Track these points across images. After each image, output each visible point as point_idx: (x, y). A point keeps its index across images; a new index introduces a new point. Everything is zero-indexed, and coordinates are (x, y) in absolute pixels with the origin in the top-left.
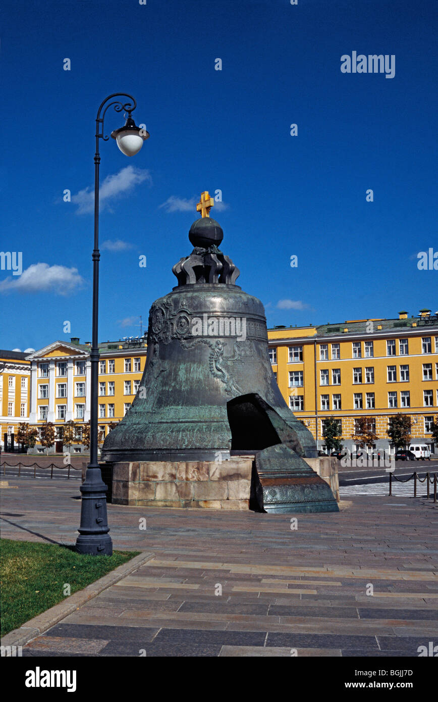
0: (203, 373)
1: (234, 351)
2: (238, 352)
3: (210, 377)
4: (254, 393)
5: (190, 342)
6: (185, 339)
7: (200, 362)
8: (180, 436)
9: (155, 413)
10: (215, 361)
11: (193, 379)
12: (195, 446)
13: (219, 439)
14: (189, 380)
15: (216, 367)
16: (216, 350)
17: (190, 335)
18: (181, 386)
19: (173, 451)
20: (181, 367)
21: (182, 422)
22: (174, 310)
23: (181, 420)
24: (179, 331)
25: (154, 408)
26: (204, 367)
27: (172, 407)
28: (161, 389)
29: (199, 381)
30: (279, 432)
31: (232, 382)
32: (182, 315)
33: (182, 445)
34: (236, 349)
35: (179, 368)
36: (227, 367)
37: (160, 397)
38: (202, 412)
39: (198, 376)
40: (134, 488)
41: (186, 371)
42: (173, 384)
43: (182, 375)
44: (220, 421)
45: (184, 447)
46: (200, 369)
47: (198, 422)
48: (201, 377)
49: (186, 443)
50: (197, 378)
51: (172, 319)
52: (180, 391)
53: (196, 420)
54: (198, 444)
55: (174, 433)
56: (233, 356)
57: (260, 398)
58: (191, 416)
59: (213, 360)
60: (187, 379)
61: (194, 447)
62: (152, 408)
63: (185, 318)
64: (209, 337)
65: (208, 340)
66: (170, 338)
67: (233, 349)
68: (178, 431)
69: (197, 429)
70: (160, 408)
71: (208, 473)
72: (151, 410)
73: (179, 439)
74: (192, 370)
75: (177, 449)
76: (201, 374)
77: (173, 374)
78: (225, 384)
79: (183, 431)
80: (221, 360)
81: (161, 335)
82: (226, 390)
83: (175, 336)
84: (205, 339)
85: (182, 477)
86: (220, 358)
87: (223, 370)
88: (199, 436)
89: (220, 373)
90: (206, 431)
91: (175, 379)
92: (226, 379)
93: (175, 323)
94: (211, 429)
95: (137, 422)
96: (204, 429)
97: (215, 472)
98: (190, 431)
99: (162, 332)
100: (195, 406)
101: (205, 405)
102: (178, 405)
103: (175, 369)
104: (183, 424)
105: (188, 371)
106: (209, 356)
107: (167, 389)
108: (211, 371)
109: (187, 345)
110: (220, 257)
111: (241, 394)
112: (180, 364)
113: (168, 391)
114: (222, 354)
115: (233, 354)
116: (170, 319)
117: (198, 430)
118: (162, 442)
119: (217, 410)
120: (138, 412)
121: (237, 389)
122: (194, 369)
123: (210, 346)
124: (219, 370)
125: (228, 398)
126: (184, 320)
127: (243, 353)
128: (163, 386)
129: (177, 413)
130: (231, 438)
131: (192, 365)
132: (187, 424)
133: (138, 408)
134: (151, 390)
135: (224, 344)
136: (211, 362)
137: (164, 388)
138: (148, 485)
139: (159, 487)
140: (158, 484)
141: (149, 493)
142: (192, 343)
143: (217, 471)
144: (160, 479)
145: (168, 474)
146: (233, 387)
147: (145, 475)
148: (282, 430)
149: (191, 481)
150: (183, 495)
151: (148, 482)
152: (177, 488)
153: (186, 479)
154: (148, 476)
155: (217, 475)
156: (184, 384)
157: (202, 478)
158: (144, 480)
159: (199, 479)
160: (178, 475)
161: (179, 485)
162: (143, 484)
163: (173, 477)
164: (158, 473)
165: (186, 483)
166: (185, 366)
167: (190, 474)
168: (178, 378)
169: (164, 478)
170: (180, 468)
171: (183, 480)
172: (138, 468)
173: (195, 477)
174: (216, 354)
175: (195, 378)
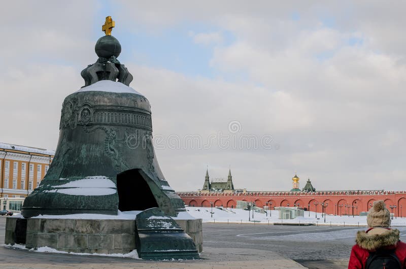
1: (125, 136)
3: (105, 155)
4: (139, 168)
5: (90, 128)
6: (87, 126)
7: (97, 144)
8: (79, 199)
10: (110, 143)
13: (109, 202)
14: (89, 156)
15: (110, 148)
16: (111, 135)
17: (91, 123)
18: (82, 161)
19: (73, 210)
22: (80, 104)
24: (83, 120)
26: (101, 148)
27: (75, 177)
28: (67, 163)
29: (96, 158)
30: (156, 198)
31: (121, 159)
32: (86, 107)
33: (80, 206)
34: (126, 134)
35: (82, 147)
36: (118, 148)
37: (66, 169)
39: (96, 154)
40: (42, 238)
42: (76, 160)
43: (83, 152)
45: (81, 208)
46: (98, 149)
48: (98, 155)
49: (83, 205)
50: (95, 156)
51: (78, 110)
52: (81, 165)
54: (92, 206)
56: (124, 140)
57: (143, 172)
59: (108, 142)
60: (87, 156)
61: (89, 208)
63: (87, 109)
64: (105, 124)
65: (105, 127)
66: (76, 125)
67: (123, 135)
70: (65, 177)
71: (99, 229)
73: (78, 201)
74: (91, 149)
75: (76, 209)
76: (98, 153)
77: (77, 152)
78: (116, 161)
80: (114, 143)
81: (69, 122)
82: (117, 166)
83: (79, 123)
84: (102, 126)
85: (79, 231)
86: (113, 141)
87: (115, 150)
89: (112, 152)
91: (78, 156)
92: (117, 157)
93: (80, 113)
95: (48, 187)
97: (103, 228)
99: (70, 120)
101: (100, 176)
102: (79, 176)
103: (79, 149)
105: (88, 150)
106: (105, 139)
107: (72, 163)
108: (106, 150)
109: (88, 130)
110: (118, 65)
111: (128, 169)
112: (83, 145)
113: (73, 165)
114: (115, 138)
116: (76, 110)
118: (65, 204)
120: (49, 180)
121: (125, 165)
122: (93, 148)
123: (106, 132)
124: (112, 150)
125: (118, 172)
128: (69, 161)
130: (118, 202)
131: (92, 146)
133: (49, 177)
134: (60, 163)
135: (117, 131)
136: (107, 144)
137: (70, 163)
138: (52, 236)
139: (61, 238)
140: (60, 235)
141: (53, 242)
142: (92, 129)
143: (106, 227)
144: (62, 231)
145: (68, 228)
146: (122, 164)
147: (50, 228)
148: (159, 197)
149: (86, 234)
150: (79, 244)
151: (52, 234)
152: (75, 239)
153: (82, 232)
154: (53, 229)
155: (106, 229)
156: (84, 161)
157: (94, 232)
158: (50, 232)
159: (92, 232)
160: (76, 229)
161: (76, 236)
162: (49, 235)
163: (72, 230)
164: (60, 227)
165: (82, 235)
166: (86, 146)
167: (85, 229)
168: (81, 155)
169: (65, 231)
170: (77, 224)
171: (80, 233)
172: (45, 223)
173: (89, 230)
174: (110, 138)
175: (93, 155)
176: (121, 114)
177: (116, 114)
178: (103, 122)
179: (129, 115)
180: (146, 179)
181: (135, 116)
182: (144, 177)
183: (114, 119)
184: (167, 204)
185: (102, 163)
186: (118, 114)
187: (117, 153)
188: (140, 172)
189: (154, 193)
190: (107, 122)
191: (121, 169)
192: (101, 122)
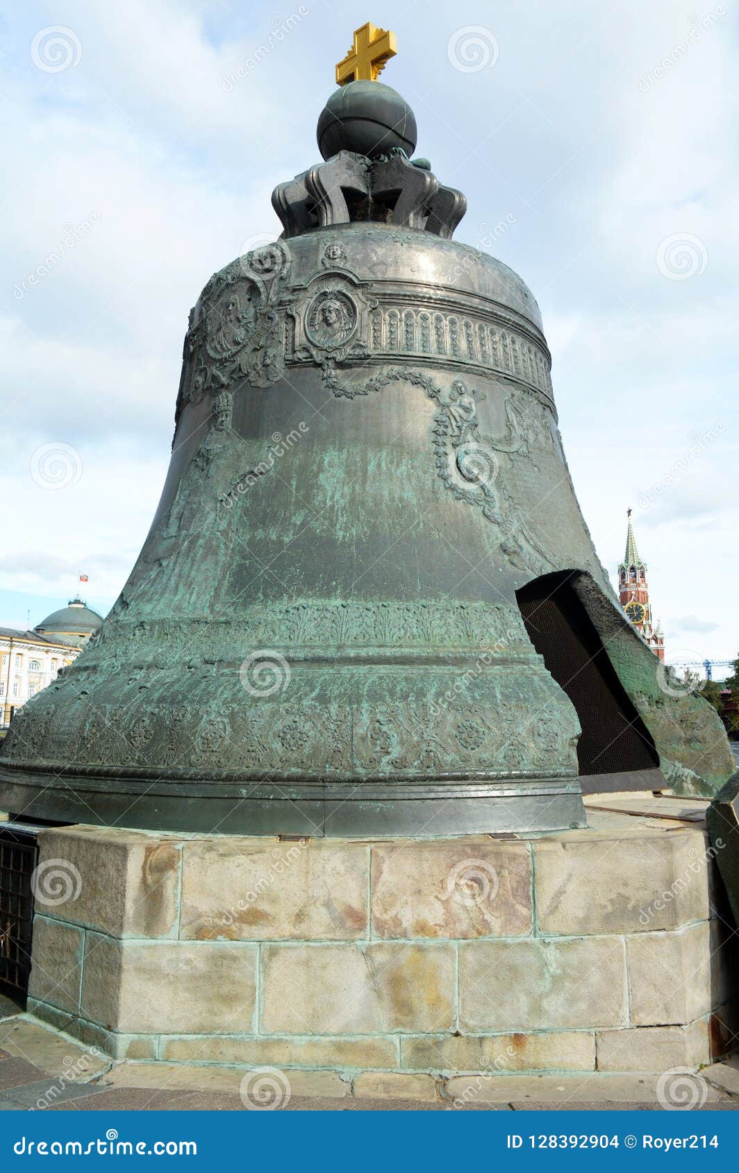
0: (414, 481)
1: (509, 426)
2: (519, 431)
3: (442, 498)
4: (577, 568)
5: (359, 376)
6: (341, 365)
7: (400, 445)
8: (365, 718)
9: (227, 623)
10: (454, 446)
11: (378, 503)
12: (439, 765)
13: (533, 731)
14: (363, 503)
16: (456, 410)
17: (358, 351)
18: (333, 524)
19: (335, 788)
20: (327, 461)
21: (358, 661)
22: (299, 275)
23: (352, 653)
24: (318, 339)
25: (218, 607)
26: (416, 463)
27: (301, 601)
28: (248, 537)
29: (401, 509)
31: (518, 522)
32: (331, 287)
33: (374, 762)
34: (514, 419)
35: (322, 461)
37: (241, 566)
38: (435, 621)
39: (398, 491)
41: (348, 473)
42: (298, 520)
43: (333, 486)
44: (515, 662)
45: (385, 769)
46: (404, 469)
47: (427, 661)
48: (410, 495)
49: (396, 752)
50: (393, 500)
51: (290, 301)
52: (331, 542)
53: (415, 652)
54: (448, 758)
55: (334, 708)
56: (509, 440)
59: (448, 440)
60: (352, 501)
61: (432, 772)
62: (212, 606)
64: (427, 362)
65: (429, 373)
66: (280, 365)
67: (504, 418)
68: (353, 699)
69: (433, 691)
70: (245, 605)
71: (532, 902)
72: (207, 611)
73: (360, 731)
74: (371, 468)
75: (356, 780)
76: (407, 487)
77: (294, 483)
78: (495, 528)
79: (375, 697)
81: (244, 359)
82: (504, 549)
83: (301, 355)
84: (415, 370)
85: (397, 921)
86: (469, 437)
88: (450, 718)
89: (471, 487)
90: (473, 698)
91: (306, 503)
92: (496, 510)
93: (303, 311)
94: (492, 690)
95: (150, 659)
96: (465, 693)
97: (561, 892)
98: (405, 697)
99: (248, 350)
100: (399, 598)
101: (437, 597)
102: (328, 594)
103: (304, 467)
104: (363, 669)
105: (355, 472)
106: (433, 426)
107: (274, 537)
108: (442, 478)
109: (347, 384)
111: (550, 569)
112: (324, 450)
113: (280, 543)
114: (476, 425)
115: (505, 432)
116: (281, 303)
117: (440, 694)
118: (277, 746)
119: (489, 619)
120: (152, 624)
121: (537, 548)
122: (379, 465)
123: (434, 395)
125: (516, 577)
126: (336, 305)
128: (254, 527)
129: (328, 623)
131: (370, 455)
132: (382, 670)
133: (148, 608)
134: (201, 541)
135: (479, 398)
136: (442, 450)
137: (260, 534)
138: (219, 959)
139: (277, 967)
140: (273, 952)
141: (229, 1000)
142: (366, 381)
143: (570, 888)
144: (287, 928)
145: (328, 905)
146: (524, 543)
147: (205, 905)
148: (658, 704)
149: (443, 937)
150: (403, 1008)
151: (223, 943)
152: (372, 975)
153: (422, 928)
154: (220, 915)
155: (574, 906)
156: (342, 519)
157: (496, 923)
158: (200, 933)
159: (483, 928)
160: (377, 910)
161: (381, 957)
162: (196, 953)
163: (355, 919)
164: (274, 901)
165: (420, 949)
166: (344, 456)
167: (438, 905)
168: (320, 498)
169: (304, 926)
170: (385, 876)
171: (405, 935)
172: (171, 873)
173: (463, 916)
174: (454, 424)
175: (387, 498)
176: (487, 332)
177: (467, 326)
178: (418, 351)
179: (513, 341)
183: (463, 345)
186: (475, 327)
187: (494, 492)
190: (433, 352)
191: (526, 568)
192: (410, 353)
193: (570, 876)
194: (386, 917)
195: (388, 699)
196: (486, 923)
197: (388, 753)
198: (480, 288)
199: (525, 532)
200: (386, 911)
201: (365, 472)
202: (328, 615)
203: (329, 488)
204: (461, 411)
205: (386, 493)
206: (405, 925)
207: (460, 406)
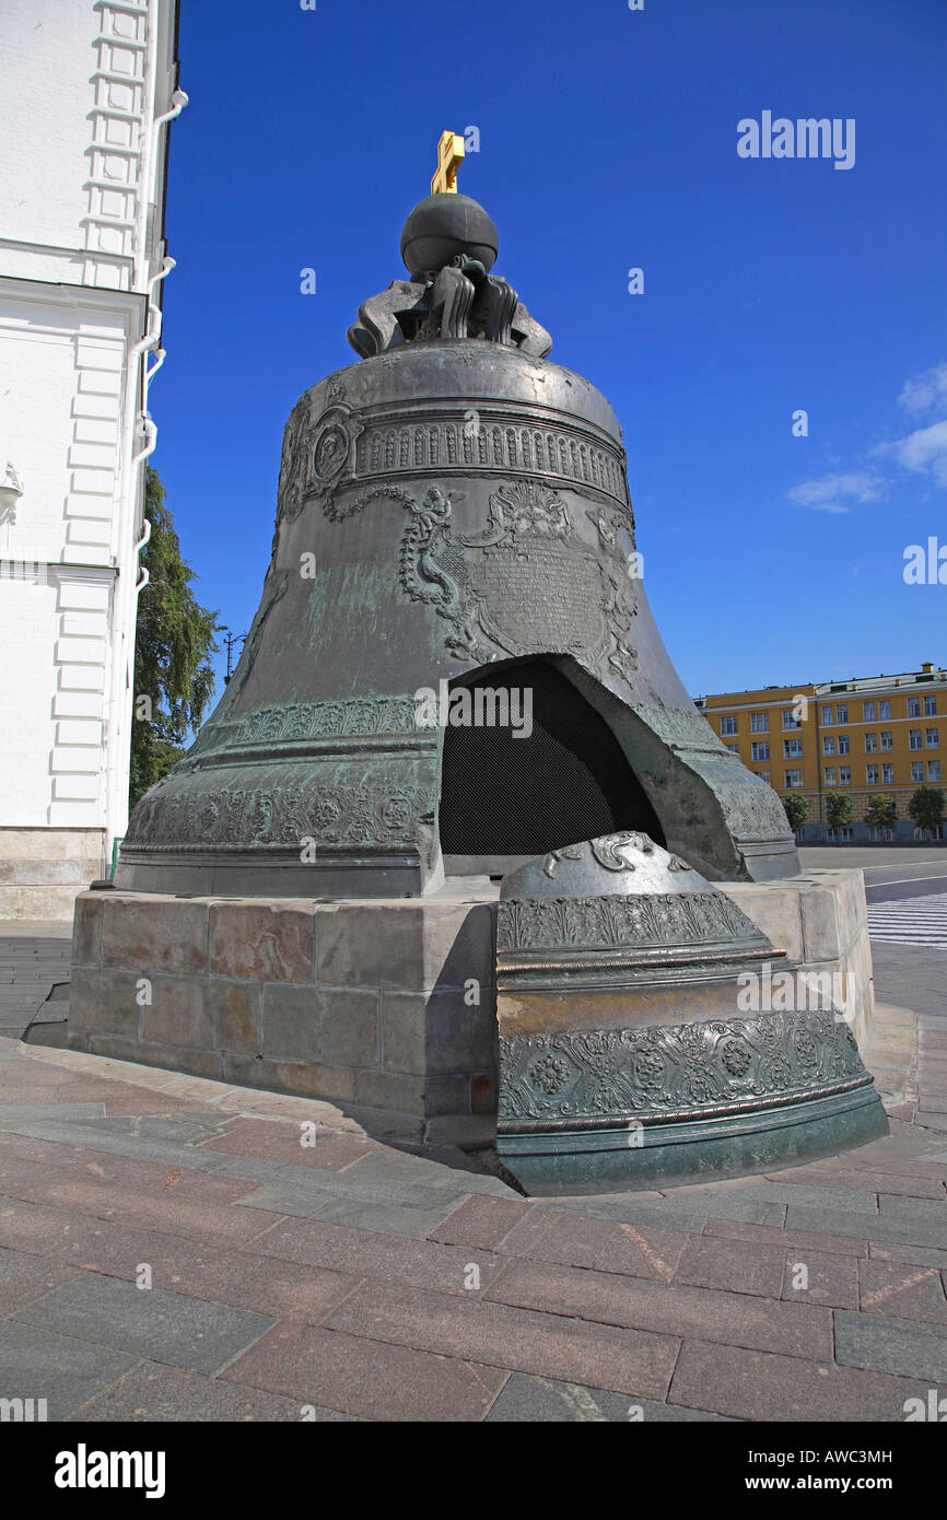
0: (377, 589)
1: (492, 519)
2: (504, 521)
3: (399, 601)
4: (557, 651)
6: (336, 493)
7: (373, 557)
8: (253, 801)
10: (422, 551)
11: (343, 615)
14: (333, 615)
15: (422, 570)
16: (428, 514)
17: (347, 478)
18: (309, 638)
24: (321, 472)
26: (383, 573)
29: (361, 617)
30: (648, 784)
31: (473, 615)
32: (330, 424)
33: (251, 837)
34: (499, 512)
35: (313, 584)
36: (460, 569)
38: (351, 717)
39: (362, 600)
41: (329, 590)
42: (289, 637)
43: (316, 603)
44: (403, 748)
45: (257, 843)
46: (371, 579)
48: (371, 605)
49: (266, 828)
50: (356, 609)
51: (307, 442)
52: (302, 654)
53: (324, 744)
55: (235, 793)
56: (485, 535)
57: (581, 669)
58: (313, 729)
59: (415, 547)
60: (327, 613)
63: (336, 430)
64: (404, 475)
65: (402, 487)
66: (300, 500)
67: (486, 513)
68: (251, 785)
71: (311, 957)
74: (346, 582)
76: (370, 596)
78: (448, 623)
79: (268, 784)
80: (440, 549)
82: (449, 644)
84: (392, 486)
85: (226, 965)
86: (439, 540)
87: (448, 579)
88: (313, 800)
89: (434, 588)
90: (340, 782)
91: (297, 621)
92: (452, 605)
93: (313, 449)
94: (362, 774)
96: (337, 777)
97: (335, 949)
100: (335, 698)
101: (366, 693)
104: (276, 762)
106: (404, 535)
108: (403, 582)
109: (338, 511)
111: (504, 656)
114: (449, 527)
115: (485, 527)
117: (317, 779)
121: (492, 638)
122: (352, 579)
123: (409, 506)
124: (430, 578)
126: (332, 437)
127: (524, 525)
130: (434, 806)
131: (348, 572)
135: (456, 499)
136: (408, 556)
142: (353, 504)
143: (344, 946)
144: (158, 962)
145: (183, 946)
146: (476, 634)
148: (662, 782)
149: (252, 980)
150: (226, 1032)
151: (122, 970)
152: (207, 1005)
153: (240, 970)
154: (123, 948)
155: (343, 961)
156: (316, 631)
157: (289, 971)
158: (112, 962)
159: (279, 973)
160: (212, 952)
161: (213, 991)
162: (108, 977)
163: (198, 959)
164: (151, 942)
165: (237, 987)
166: (328, 575)
167: (251, 951)
168: (306, 616)
169: (168, 962)
170: (218, 927)
171: (229, 974)
172: (97, 918)
173: (267, 962)
174: (425, 528)
175: (352, 608)
178: (396, 467)
179: (510, 433)
180: (598, 704)
181: (538, 437)
182: (584, 690)
183: (444, 450)
184: (698, 813)
185: (384, 637)
187: (455, 589)
188: (567, 671)
189: (637, 766)
190: (411, 465)
191: (470, 658)
192: (389, 470)
193: (342, 935)
194: (218, 959)
195: (275, 785)
196: (282, 970)
197: (261, 830)
198: (469, 389)
199: (482, 622)
200: (218, 954)
201: (341, 585)
202: (279, 717)
203: (314, 606)
204: (435, 516)
205: (352, 604)
206: (230, 966)
207: (434, 511)
